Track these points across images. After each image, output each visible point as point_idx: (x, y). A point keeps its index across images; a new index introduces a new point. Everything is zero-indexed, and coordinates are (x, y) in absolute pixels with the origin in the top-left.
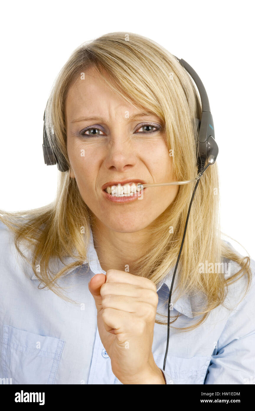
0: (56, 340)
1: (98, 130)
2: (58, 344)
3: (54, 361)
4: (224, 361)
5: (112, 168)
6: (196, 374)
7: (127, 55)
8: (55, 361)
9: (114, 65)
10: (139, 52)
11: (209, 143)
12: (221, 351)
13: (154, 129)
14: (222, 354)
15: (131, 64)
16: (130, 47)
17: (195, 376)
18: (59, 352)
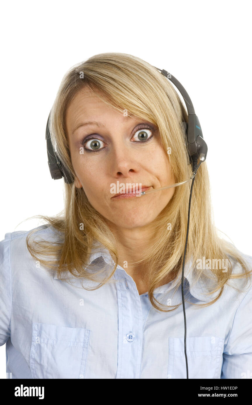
0: (83, 331)
2: (85, 334)
3: (83, 349)
7: (116, 73)
9: (107, 84)
10: (125, 69)
11: (198, 143)
15: (121, 81)
16: (117, 66)
18: (87, 340)
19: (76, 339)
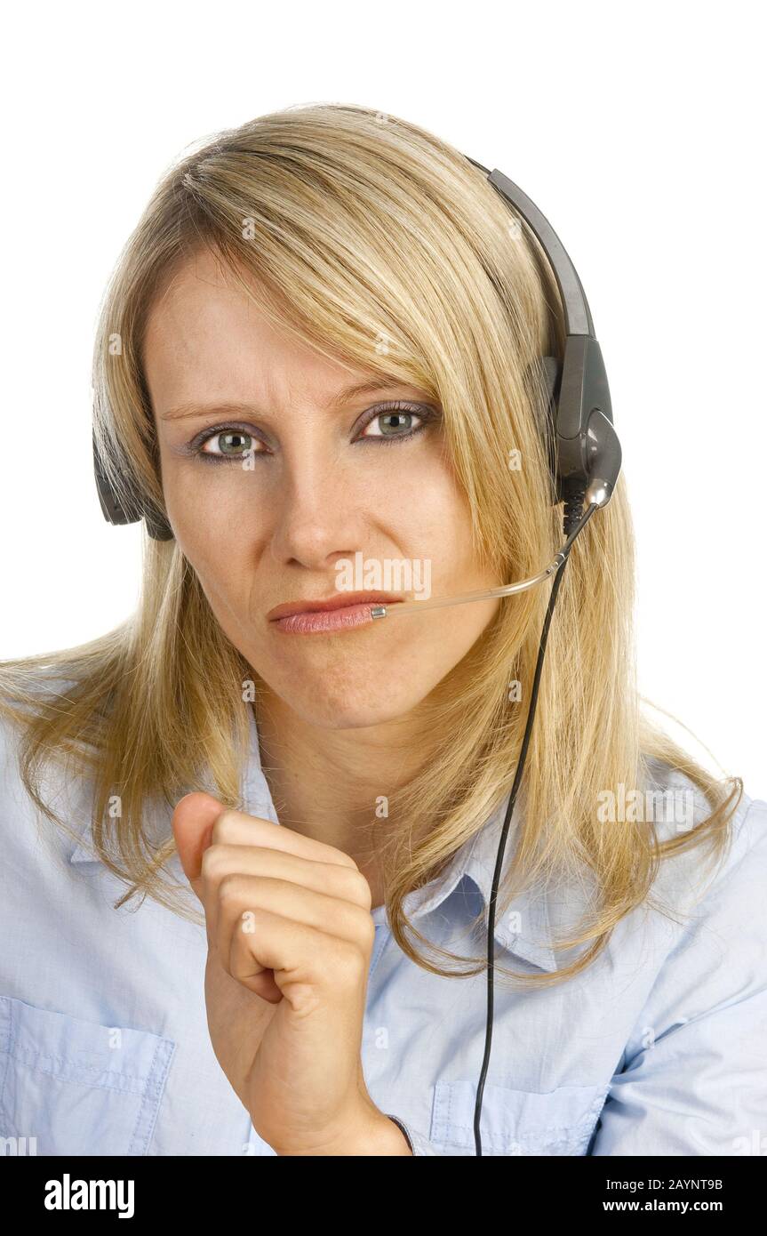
0: (152, 1040)
1: (247, 436)
2: (157, 1052)
3: (144, 1102)
4: (645, 1091)
5: (293, 562)
6: (565, 1139)
8: (148, 1101)
11: (591, 434)
12: (636, 1062)
13: (415, 421)
14: (639, 1068)
16: (320, 177)
17: (561, 1144)
18: (160, 1074)
19: (125, 1066)
